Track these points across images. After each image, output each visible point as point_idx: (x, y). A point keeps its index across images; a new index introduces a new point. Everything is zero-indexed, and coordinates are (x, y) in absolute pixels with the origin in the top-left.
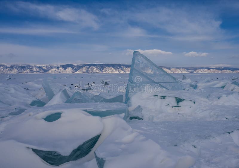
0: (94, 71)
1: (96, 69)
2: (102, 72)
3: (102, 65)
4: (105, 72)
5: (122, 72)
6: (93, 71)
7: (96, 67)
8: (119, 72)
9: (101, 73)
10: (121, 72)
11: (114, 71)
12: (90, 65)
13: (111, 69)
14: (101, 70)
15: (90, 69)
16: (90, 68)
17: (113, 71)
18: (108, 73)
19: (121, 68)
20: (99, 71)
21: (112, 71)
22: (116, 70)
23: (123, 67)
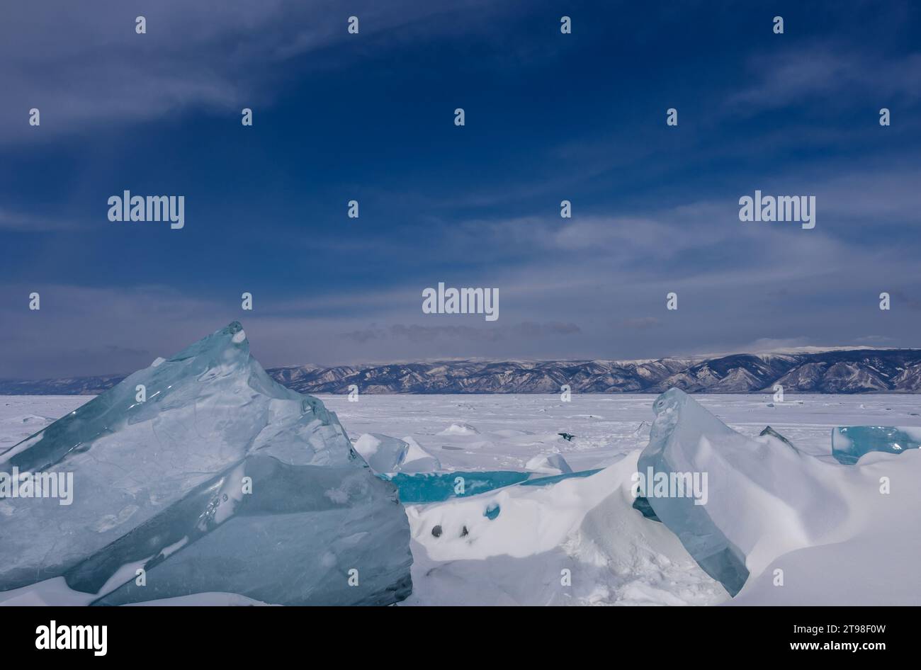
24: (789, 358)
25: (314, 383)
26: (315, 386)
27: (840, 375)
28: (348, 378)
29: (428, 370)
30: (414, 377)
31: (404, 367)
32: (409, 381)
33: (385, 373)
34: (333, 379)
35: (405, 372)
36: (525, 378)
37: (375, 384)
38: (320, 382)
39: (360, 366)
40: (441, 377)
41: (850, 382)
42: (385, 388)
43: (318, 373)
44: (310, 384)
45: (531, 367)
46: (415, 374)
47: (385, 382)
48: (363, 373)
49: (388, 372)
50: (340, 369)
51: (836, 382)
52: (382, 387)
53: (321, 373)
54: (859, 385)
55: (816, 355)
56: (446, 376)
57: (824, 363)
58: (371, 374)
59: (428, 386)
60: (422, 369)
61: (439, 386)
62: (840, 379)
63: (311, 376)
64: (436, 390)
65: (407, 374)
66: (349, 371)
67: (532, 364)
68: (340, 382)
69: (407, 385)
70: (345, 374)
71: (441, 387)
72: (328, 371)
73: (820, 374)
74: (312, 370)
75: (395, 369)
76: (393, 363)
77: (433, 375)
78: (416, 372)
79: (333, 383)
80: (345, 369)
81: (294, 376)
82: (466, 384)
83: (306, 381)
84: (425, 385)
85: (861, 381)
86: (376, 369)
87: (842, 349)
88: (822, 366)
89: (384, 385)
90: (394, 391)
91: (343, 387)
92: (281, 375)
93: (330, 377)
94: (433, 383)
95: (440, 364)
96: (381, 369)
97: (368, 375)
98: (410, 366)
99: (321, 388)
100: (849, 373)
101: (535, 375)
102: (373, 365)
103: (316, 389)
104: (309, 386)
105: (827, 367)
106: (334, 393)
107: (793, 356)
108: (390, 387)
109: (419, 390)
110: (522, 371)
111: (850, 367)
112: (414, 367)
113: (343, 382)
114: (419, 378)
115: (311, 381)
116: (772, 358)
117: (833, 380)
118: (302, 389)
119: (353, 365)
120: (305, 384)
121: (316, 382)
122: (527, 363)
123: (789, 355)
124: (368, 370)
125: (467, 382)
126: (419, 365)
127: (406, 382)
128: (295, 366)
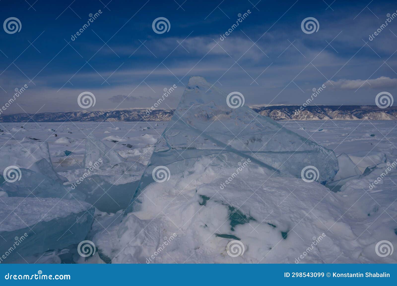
0: (278, 118)
1: (281, 114)
2: (291, 118)
3: (290, 108)
4: (297, 118)
5: (326, 118)
6: (276, 117)
7: (281, 111)
8: (320, 118)
9: (290, 120)
10: (323, 118)
11: (312, 116)
12: (271, 109)
13: (305, 114)
14: (288, 115)
15: (271, 114)
16: (272, 112)
17: (310, 117)
18: (300, 119)
19: (325, 111)
20: (285, 117)
21: (308, 117)
22: (314, 115)
23: (327, 109)
24: (258, 108)
25: (86, 117)
26: (87, 119)
27: (275, 114)
28: (100, 115)
29: (131, 113)
30: (125, 115)
31: (122, 111)
32: (123, 117)
33: (114, 113)
34: (94, 116)
35: (122, 113)
36: (167, 115)
37: (110, 118)
38: (89, 117)
39: (104, 111)
40: (135, 115)
41: (278, 117)
42: (114, 119)
43: (88, 114)
44: (85, 118)
45: (169, 111)
46: (126, 114)
47: (114, 117)
48: (105, 114)
49: (115, 113)
50: (96, 112)
51: (273, 117)
52: (113, 119)
53: (89, 114)
54: (281, 117)
55: (267, 107)
56: (138, 115)
57: (269, 110)
58: (109, 114)
59: (131, 118)
60: (128, 112)
61: (135, 118)
62: (275, 116)
63: (85, 115)
64: (134, 120)
65: (122, 114)
66: (100, 113)
67: (169, 110)
68: (96, 117)
69: (123, 118)
70: (99, 114)
71: (136, 119)
72: (92, 113)
73: (268, 114)
74: (85, 112)
75: (118, 112)
76: (117, 110)
77: (132, 114)
78: (126, 113)
79: (94, 117)
80: (98, 112)
81: (78, 115)
82: (145, 118)
83: (83, 117)
84: (130, 118)
85: (281, 116)
86: (110, 112)
87: (275, 105)
88: (269, 111)
89: (114, 118)
90: (118, 120)
91: (97, 119)
92: (73, 114)
93: (93, 115)
94: (133, 117)
95: (135, 110)
96: (113, 113)
97: (107, 114)
98: (123, 111)
99: (89, 119)
100: (278, 113)
101: (170, 114)
102: (109, 111)
103: (87, 120)
104: (84, 119)
105: (271, 111)
106: (94, 121)
107: (259, 108)
108: (116, 119)
109: (128, 120)
110: (166, 112)
111: (278, 111)
112: (125, 111)
113: (98, 117)
114: (127, 115)
115: (85, 117)
116: (253, 108)
117: (273, 116)
118: (82, 120)
119: (101, 111)
120: (83, 118)
121: (87, 117)
122: (167, 110)
123: (258, 107)
124: (108, 113)
125: (146, 117)
126: (127, 111)
127: (122, 117)
128: (78, 111)
